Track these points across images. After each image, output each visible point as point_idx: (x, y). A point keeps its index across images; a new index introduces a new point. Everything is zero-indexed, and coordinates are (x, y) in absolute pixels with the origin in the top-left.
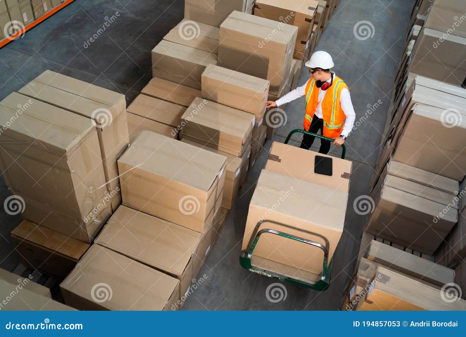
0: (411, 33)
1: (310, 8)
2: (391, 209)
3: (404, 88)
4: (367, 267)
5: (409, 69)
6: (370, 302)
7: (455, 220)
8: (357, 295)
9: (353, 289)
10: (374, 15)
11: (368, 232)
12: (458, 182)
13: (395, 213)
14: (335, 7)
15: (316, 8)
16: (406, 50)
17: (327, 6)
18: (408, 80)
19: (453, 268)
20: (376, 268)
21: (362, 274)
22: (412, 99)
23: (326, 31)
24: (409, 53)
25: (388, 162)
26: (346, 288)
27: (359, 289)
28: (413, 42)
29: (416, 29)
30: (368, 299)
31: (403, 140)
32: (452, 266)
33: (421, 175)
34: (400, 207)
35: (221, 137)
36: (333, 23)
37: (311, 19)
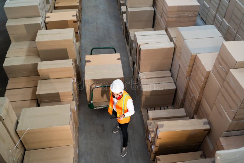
0: (121, 11)
1: (73, 16)
2: (149, 94)
3: (130, 37)
4: (151, 123)
5: (128, 28)
6: (160, 138)
7: (175, 87)
8: (153, 138)
9: (149, 136)
10: (101, 6)
11: (143, 108)
12: (169, 71)
13: (151, 95)
14: (82, 9)
15: (76, 15)
16: (122, 19)
17: (79, 10)
18: (130, 34)
19: (182, 108)
20: (155, 122)
21: (150, 128)
22: (138, 43)
23: (82, 22)
24: (125, 21)
25: (138, 74)
26: (145, 136)
27: (152, 135)
28: (124, 15)
29: (123, 9)
30: (159, 137)
31: (142, 63)
32: (182, 106)
33: (154, 74)
34: (152, 92)
35: (60, 95)
36: (84, 17)
37: (76, 21)
